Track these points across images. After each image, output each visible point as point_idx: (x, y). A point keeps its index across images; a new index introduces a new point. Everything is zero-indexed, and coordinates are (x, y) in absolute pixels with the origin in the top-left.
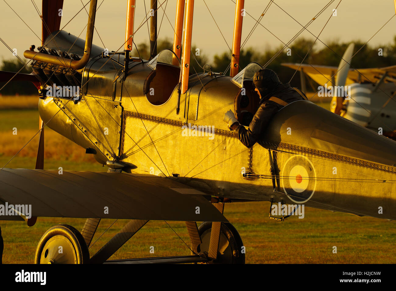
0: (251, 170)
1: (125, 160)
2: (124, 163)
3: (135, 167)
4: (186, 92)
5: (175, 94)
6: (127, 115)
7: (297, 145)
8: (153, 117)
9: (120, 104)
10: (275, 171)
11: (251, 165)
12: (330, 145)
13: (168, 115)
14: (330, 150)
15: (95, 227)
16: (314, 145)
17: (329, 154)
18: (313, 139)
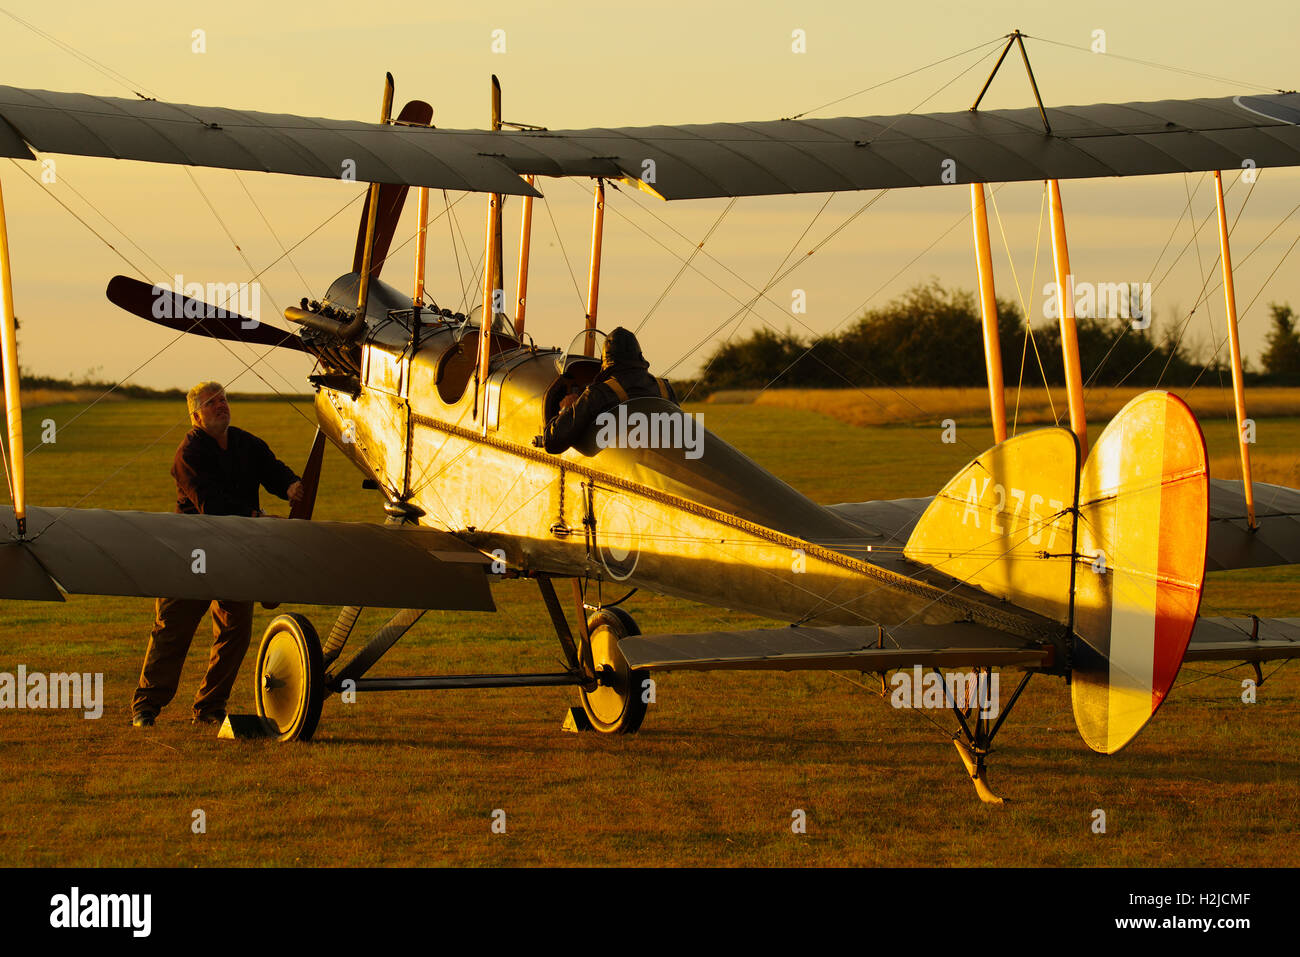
0: (563, 521)
1: (412, 501)
2: (410, 506)
3: (423, 513)
4: (485, 382)
5: (471, 384)
6: (415, 421)
7: (618, 477)
8: (445, 425)
9: (407, 401)
10: (590, 521)
11: (562, 512)
12: (659, 476)
13: (460, 421)
14: (657, 486)
15: (354, 619)
16: (639, 477)
17: (656, 493)
18: (639, 466)
